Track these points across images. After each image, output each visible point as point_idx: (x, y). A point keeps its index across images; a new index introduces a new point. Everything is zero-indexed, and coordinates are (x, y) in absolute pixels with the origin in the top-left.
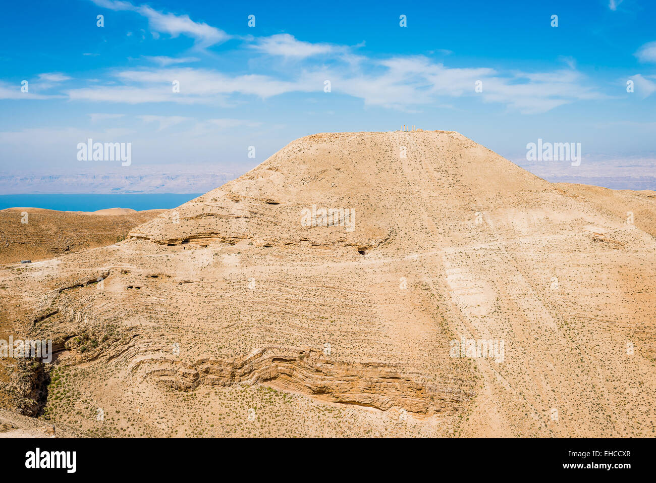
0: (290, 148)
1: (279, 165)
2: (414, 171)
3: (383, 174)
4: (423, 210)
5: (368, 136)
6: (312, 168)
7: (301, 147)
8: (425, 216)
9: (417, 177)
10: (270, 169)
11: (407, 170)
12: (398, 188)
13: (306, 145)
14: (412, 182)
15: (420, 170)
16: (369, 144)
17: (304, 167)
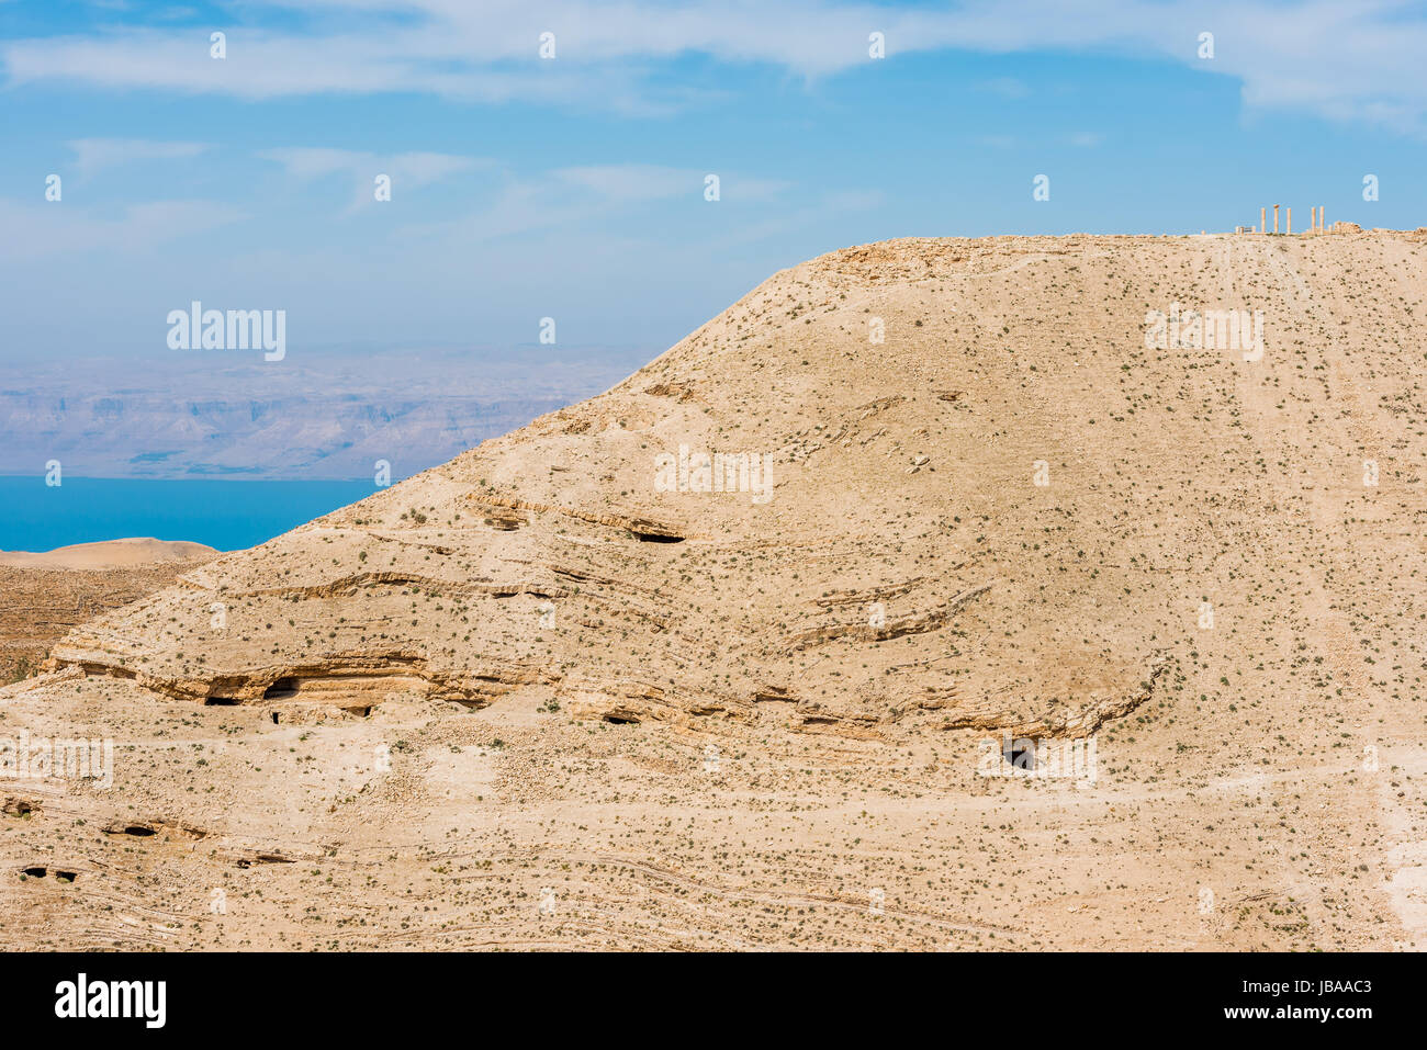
0: (757, 303)
1: (699, 375)
2: (1289, 407)
3: (1149, 418)
4: (1312, 579)
5: (1098, 253)
6: (837, 390)
7: (802, 298)
8: (1318, 607)
9: (1299, 437)
10: (659, 390)
11: (1256, 402)
12: (1207, 482)
13: (821, 290)
14: (1275, 457)
15: (1318, 404)
16: (1096, 289)
17: (801, 384)
